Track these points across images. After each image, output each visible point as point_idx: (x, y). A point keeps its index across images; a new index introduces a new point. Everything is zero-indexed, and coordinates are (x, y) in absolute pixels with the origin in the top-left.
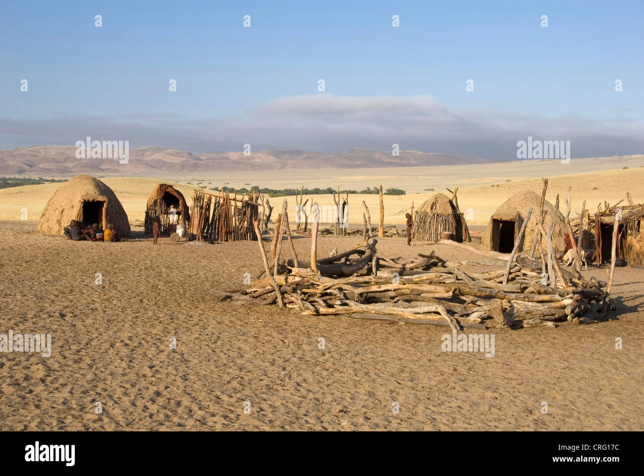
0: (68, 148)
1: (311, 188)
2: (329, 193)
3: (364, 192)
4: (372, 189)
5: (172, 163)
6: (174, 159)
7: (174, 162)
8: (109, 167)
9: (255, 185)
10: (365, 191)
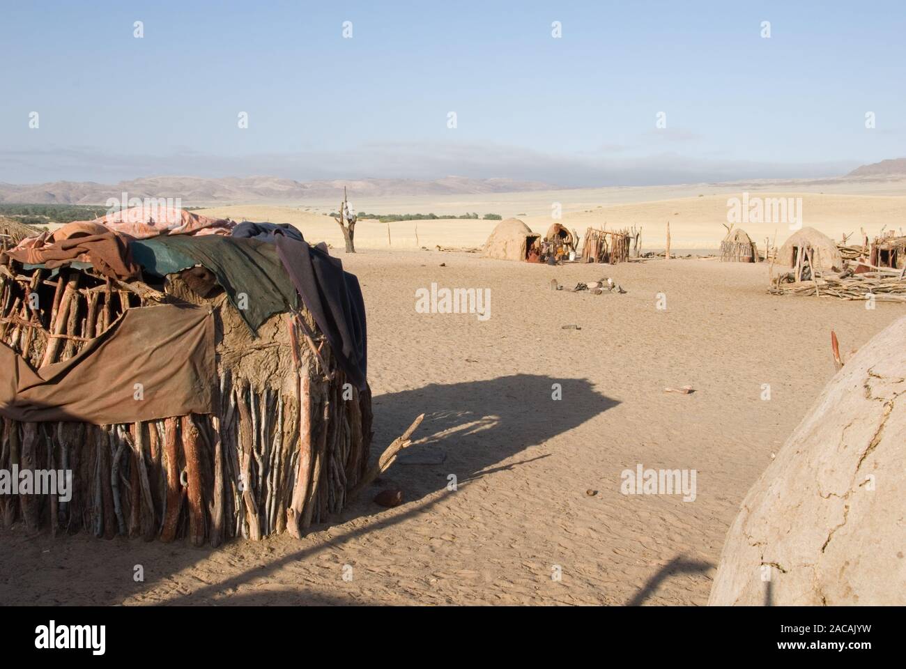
0: (183, 178)
1: (413, 213)
2: (430, 219)
3: (462, 217)
4: (471, 214)
5: (279, 191)
6: (280, 187)
7: (281, 189)
8: (222, 195)
9: (361, 211)
10: (465, 216)
